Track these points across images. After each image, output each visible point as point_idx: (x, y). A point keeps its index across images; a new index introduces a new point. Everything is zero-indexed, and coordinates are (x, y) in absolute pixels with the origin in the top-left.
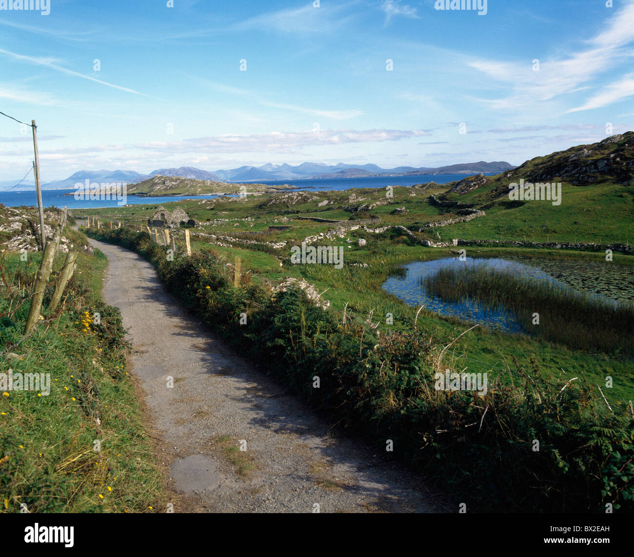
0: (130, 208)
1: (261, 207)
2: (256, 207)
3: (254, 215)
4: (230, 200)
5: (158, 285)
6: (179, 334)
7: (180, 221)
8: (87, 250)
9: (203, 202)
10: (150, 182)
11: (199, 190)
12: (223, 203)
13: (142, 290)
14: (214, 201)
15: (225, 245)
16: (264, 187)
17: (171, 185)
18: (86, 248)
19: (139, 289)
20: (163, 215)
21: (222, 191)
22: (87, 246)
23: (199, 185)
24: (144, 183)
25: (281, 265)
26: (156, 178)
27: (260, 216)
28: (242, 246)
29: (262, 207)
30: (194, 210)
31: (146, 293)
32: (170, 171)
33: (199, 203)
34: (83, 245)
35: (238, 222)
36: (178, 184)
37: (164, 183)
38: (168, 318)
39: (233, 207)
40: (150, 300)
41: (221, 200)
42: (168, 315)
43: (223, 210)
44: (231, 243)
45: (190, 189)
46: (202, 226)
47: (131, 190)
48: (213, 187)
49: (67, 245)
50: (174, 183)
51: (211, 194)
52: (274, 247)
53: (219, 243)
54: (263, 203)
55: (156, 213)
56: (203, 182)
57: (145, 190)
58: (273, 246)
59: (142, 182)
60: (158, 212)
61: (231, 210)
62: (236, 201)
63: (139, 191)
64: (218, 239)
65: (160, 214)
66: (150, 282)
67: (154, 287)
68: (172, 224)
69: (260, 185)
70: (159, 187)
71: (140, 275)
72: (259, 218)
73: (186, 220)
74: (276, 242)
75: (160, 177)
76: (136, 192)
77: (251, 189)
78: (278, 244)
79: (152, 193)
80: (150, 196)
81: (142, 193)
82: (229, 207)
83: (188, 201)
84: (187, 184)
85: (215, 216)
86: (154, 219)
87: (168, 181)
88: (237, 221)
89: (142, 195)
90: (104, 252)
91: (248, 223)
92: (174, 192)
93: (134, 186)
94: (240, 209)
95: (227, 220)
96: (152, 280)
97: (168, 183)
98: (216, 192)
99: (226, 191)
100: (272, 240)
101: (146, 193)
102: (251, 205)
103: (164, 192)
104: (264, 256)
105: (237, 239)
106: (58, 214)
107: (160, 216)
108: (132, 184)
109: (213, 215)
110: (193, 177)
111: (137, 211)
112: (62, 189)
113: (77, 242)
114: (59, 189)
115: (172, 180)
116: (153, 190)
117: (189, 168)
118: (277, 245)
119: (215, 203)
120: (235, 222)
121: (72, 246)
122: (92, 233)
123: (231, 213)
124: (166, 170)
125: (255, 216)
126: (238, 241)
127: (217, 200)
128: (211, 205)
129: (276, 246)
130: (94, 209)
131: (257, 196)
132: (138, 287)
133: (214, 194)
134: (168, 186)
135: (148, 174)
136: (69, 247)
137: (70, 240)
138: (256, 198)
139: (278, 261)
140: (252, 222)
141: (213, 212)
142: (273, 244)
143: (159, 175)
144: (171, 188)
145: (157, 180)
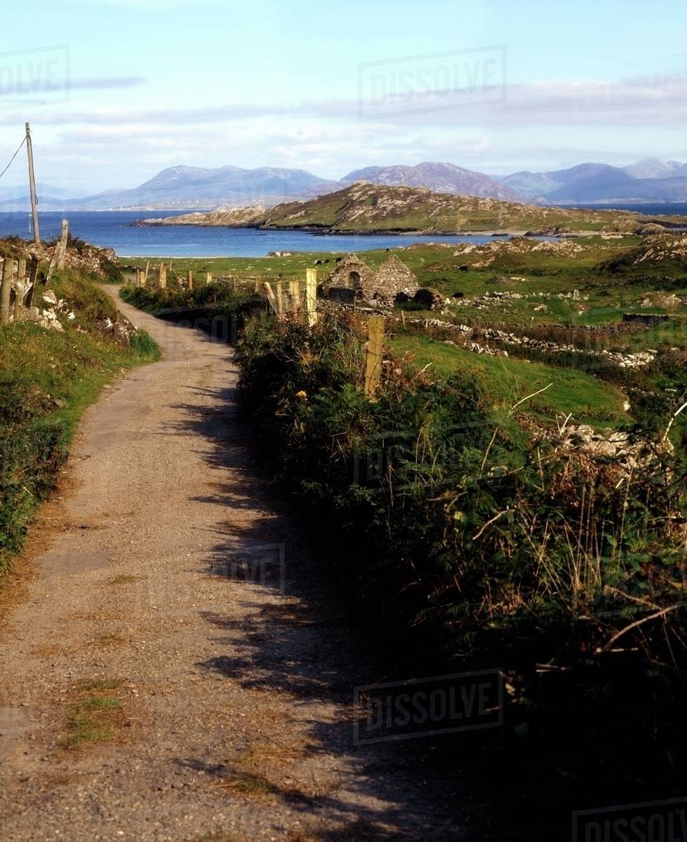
0: (283, 260)
1: (615, 267)
2: (601, 269)
3: (593, 286)
4: (536, 248)
5: (230, 404)
6: (210, 500)
7: (395, 293)
8: (113, 330)
9: (467, 251)
10: (341, 200)
11: (463, 221)
12: (518, 256)
13: (184, 410)
14: (495, 248)
15: (490, 351)
16: (632, 220)
17: (392, 207)
18: (110, 325)
19: (180, 410)
20: (354, 276)
21: (521, 225)
22: (113, 322)
23: (461, 209)
24: (326, 200)
25: (627, 406)
26: (355, 189)
27: (610, 291)
28: (533, 355)
29: (617, 268)
30: (441, 269)
31: (189, 419)
32: (394, 172)
33: (456, 254)
34: (101, 317)
35: (545, 300)
36: (410, 207)
37: (374, 203)
38: (205, 467)
39: (543, 264)
40: (190, 431)
41: (511, 248)
42: (210, 462)
43: (515, 273)
44: (507, 347)
45: (439, 219)
46: (451, 308)
47: (291, 217)
48: (497, 215)
49: (57, 312)
50: (399, 202)
51: (490, 233)
52: (623, 364)
53: (473, 345)
54: (621, 258)
55: (337, 271)
56: (475, 202)
57: (327, 218)
58: (620, 361)
59: (321, 198)
60: (343, 267)
61: (537, 273)
62: (551, 251)
63: (311, 220)
64: (475, 337)
65: (347, 274)
66: (216, 397)
67: (217, 407)
68: (375, 298)
69: (622, 214)
70: (361, 212)
71: (200, 382)
72: (605, 294)
73: (410, 290)
74: (627, 352)
75: (365, 187)
76: (303, 222)
77: (597, 221)
78: (632, 357)
79: (344, 226)
80: (337, 233)
81: (318, 226)
82: (531, 266)
83: (430, 247)
84: (433, 205)
85: (491, 286)
86: (331, 285)
87: (386, 197)
88: (544, 298)
89: (318, 229)
90: (160, 341)
91: (571, 306)
92: (399, 223)
93: (301, 207)
94: (561, 271)
95: (518, 296)
96: (224, 394)
97: (386, 203)
98: (504, 228)
99: (530, 225)
100: (617, 345)
101: (326, 226)
102: (590, 261)
103: (371, 226)
104: (582, 381)
105: (526, 340)
106: (80, 253)
107: (346, 279)
108: (296, 203)
109: (487, 283)
110: (450, 189)
111: (299, 268)
112: (128, 209)
113: (87, 309)
114: (122, 209)
115: (394, 194)
116: (345, 219)
117: (441, 165)
118: (629, 358)
119: (496, 255)
120: (537, 300)
121: (72, 316)
122: (147, 299)
123: (534, 279)
124: (382, 171)
125: (597, 291)
126: (528, 343)
127: (502, 247)
128: (485, 257)
129: (626, 362)
130: (196, 261)
131: (611, 240)
132: (181, 406)
133: (499, 232)
134: (384, 209)
135: (338, 180)
136: (61, 317)
137: (68, 300)
138: (607, 245)
139: (618, 397)
140: (582, 302)
141: (490, 275)
142: (620, 356)
143: (364, 183)
144: (393, 214)
145: (357, 194)
